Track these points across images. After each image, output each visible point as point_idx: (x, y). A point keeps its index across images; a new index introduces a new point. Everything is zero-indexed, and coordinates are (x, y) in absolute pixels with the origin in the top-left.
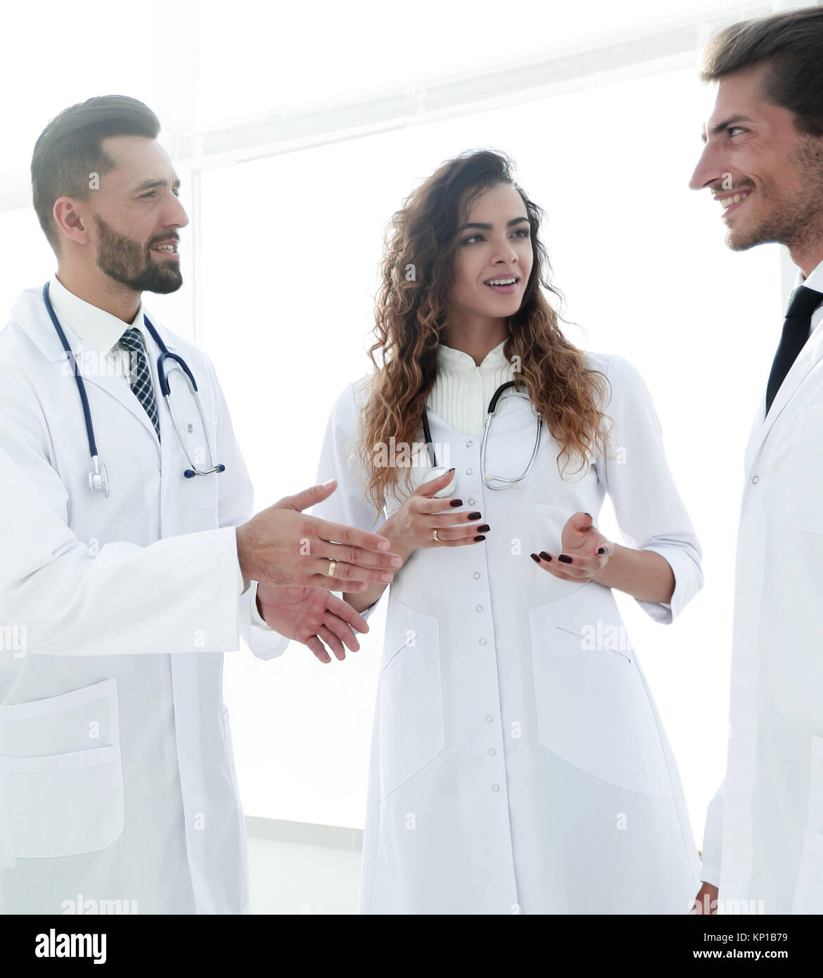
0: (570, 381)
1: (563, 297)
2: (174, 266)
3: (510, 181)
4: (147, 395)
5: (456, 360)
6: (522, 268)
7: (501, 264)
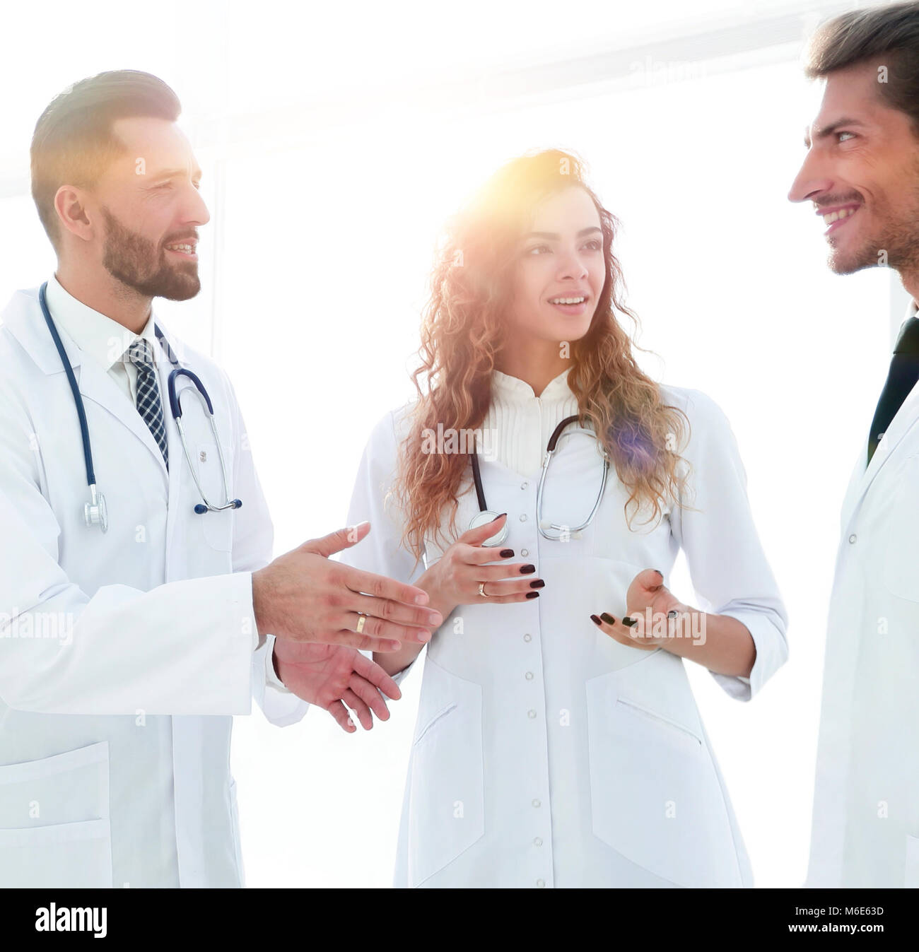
1: (637, 320)
3: (581, 184)
5: (512, 389)
7: (568, 280)
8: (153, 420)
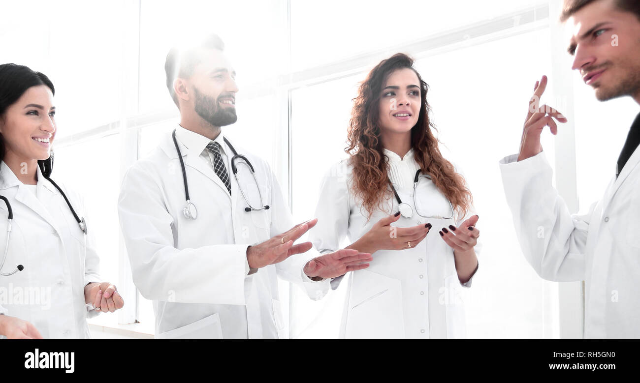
2: (233, 111)
3: (412, 69)
7: (401, 106)
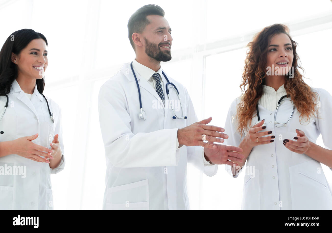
0: (304, 93)
1: (304, 70)
2: (169, 52)
3: (285, 33)
4: (161, 93)
5: (269, 89)
6: (289, 59)
7: (282, 57)
8: (160, 93)
